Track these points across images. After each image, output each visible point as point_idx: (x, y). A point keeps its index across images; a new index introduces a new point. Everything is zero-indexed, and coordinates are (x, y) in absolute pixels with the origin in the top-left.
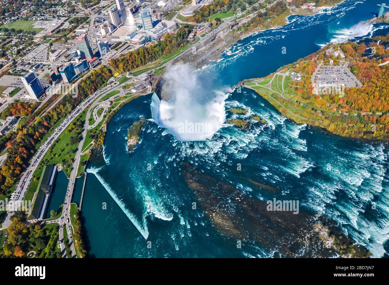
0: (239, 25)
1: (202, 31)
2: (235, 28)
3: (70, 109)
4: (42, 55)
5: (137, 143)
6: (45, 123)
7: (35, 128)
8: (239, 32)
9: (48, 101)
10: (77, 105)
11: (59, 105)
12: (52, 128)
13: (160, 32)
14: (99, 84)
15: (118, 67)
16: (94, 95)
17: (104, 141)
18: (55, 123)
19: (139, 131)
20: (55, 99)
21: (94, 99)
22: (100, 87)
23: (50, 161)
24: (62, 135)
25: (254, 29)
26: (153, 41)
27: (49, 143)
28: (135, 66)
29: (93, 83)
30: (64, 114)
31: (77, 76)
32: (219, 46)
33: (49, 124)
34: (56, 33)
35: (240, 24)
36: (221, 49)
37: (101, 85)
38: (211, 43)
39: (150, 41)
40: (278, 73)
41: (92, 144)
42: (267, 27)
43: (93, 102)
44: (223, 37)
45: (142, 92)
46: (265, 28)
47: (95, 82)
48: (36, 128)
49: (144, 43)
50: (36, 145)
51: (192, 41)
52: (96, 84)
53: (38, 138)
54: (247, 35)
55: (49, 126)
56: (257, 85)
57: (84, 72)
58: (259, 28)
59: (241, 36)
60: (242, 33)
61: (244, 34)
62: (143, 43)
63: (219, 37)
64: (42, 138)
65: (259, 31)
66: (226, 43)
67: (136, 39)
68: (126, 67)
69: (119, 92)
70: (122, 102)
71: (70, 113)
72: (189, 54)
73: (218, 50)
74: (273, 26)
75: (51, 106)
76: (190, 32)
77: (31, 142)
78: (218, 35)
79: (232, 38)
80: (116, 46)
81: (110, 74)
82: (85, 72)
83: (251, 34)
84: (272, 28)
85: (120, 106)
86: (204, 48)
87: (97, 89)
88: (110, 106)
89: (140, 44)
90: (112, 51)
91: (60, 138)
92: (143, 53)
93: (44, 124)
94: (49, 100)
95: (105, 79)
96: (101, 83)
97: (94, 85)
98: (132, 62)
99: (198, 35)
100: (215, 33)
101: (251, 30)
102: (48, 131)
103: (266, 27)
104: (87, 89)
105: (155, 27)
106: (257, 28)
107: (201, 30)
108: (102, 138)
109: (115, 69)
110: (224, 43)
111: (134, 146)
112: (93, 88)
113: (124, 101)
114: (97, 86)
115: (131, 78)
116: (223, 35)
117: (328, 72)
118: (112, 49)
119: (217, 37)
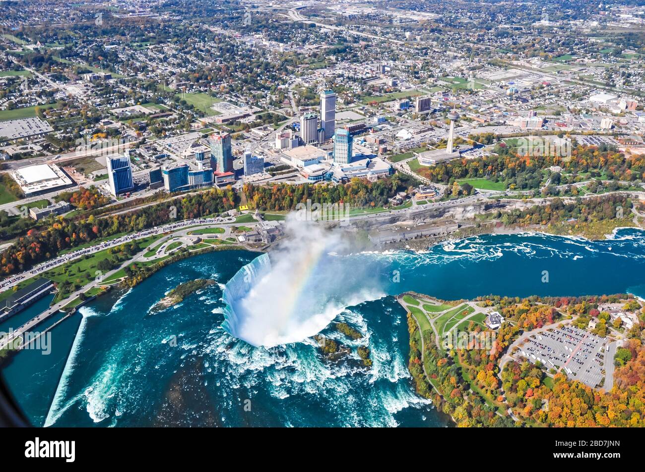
0: (506, 210)
1: (424, 195)
2: (494, 211)
3: (141, 225)
4: (181, 146)
5: (172, 306)
6: (95, 229)
7: (76, 228)
8: (494, 221)
9: (123, 204)
10: (156, 225)
11: (133, 215)
12: (100, 238)
13: (353, 172)
14: (207, 211)
15: (252, 198)
16: (189, 222)
17: (138, 284)
18: (109, 235)
19: (191, 292)
20: (136, 204)
21: (184, 227)
22: (207, 215)
23: (56, 276)
24: (102, 252)
25: (531, 226)
26: (333, 181)
27: (77, 255)
28: (277, 207)
29: (199, 206)
30: (130, 229)
31: (188, 188)
32: (441, 230)
33: (100, 231)
34: (227, 125)
35: (508, 209)
36: (442, 235)
37: (210, 213)
38: (428, 220)
39: (329, 180)
40: (472, 304)
41: (121, 280)
42: (559, 231)
43: (179, 230)
44: (461, 218)
45: (250, 245)
46: (555, 231)
47: (204, 205)
48: (78, 229)
49: (316, 179)
50: (62, 250)
51: (394, 204)
52: (203, 208)
53: (71, 242)
54: (510, 232)
55: (98, 235)
56: (421, 307)
57: (201, 185)
58: (543, 227)
59: (495, 229)
60: (499, 225)
61: (503, 226)
62: (314, 179)
63: (452, 216)
64: (76, 245)
65: (538, 232)
66: (458, 231)
67: (310, 170)
68: (263, 202)
69: (222, 231)
70: (212, 245)
71: (139, 230)
72: (374, 222)
73: (435, 235)
74: (574, 233)
75: (123, 211)
76: (401, 189)
77: (56, 242)
78: (451, 213)
79: (475, 226)
80: (277, 169)
81: (232, 203)
82: (204, 187)
83: (520, 232)
84: (569, 237)
85: (203, 251)
86: (410, 223)
87: (200, 216)
88: (193, 244)
89: (309, 178)
90: (267, 173)
91: (95, 255)
92: (300, 192)
93: (92, 229)
94: (126, 203)
95: (223, 207)
96: (212, 209)
97: (199, 208)
98: (276, 200)
99: (414, 200)
100: (446, 205)
101: (523, 226)
102: (90, 241)
103: (558, 229)
104: (185, 210)
105: (352, 164)
106: (537, 227)
107: (425, 193)
108: (139, 278)
109: (247, 200)
110: (454, 228)
111: (165, 307)
112: (195, 211)
113: (215, 246)
114: (204, 212)
115: (257, 221)
116: (462, 215)
117: (565, 339)
118: (267, 171)
119: (447, 215)
